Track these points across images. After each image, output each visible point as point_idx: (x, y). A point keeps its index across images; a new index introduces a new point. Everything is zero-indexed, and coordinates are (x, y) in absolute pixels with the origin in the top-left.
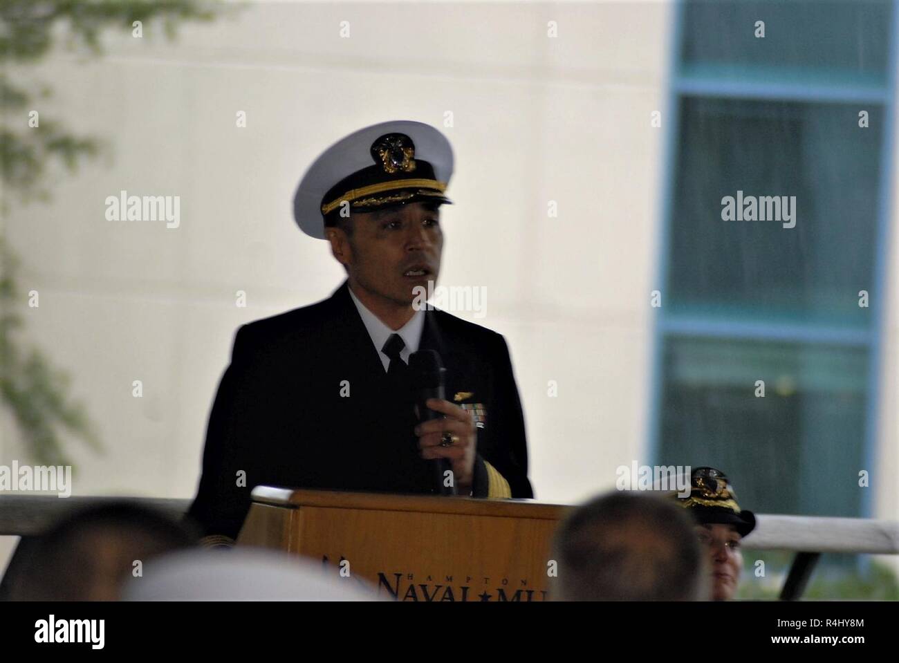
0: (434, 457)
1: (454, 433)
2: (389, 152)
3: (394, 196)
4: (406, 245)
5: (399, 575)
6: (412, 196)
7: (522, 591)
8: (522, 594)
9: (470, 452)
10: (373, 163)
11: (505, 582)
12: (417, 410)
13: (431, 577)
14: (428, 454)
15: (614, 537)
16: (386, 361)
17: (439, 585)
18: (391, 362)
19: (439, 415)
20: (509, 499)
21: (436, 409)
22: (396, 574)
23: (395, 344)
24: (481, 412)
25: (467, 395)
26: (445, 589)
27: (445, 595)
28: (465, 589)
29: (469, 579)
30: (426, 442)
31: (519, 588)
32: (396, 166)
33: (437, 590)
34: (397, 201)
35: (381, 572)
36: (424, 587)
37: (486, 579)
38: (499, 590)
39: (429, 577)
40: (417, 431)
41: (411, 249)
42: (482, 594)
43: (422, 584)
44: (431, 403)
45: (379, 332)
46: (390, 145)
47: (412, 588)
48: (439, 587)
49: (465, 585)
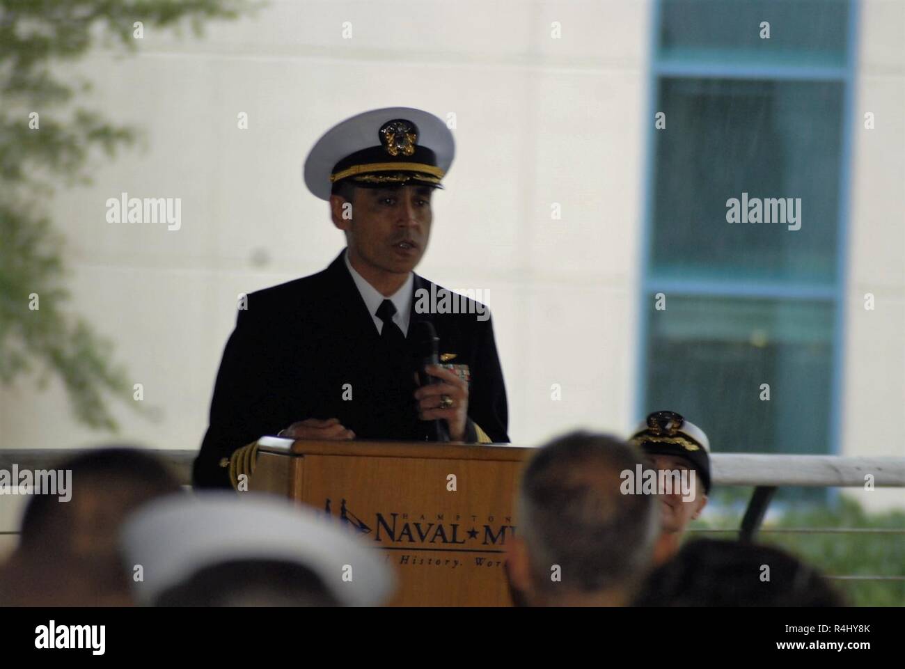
0: (434, 418)
1: (448, 395)
2: (394, 137)
3: (393, 177)
4: (398, 222)
5: (394, 515)
6: (408, 179)
7: (506, 527)
8: (506, 530)
9: (462, 413)
10: (379, 144)
11: (491, 519)
12: (417, 377)
13: (425, 516)
14: (427, 416)
15: (577, 475)
16: (379, 324)
17: (432, 523)
18: (384, 325)
19: (437, 380)
20: (490, 444)
21: (434, 375)
22: (392, 514)
23: (387, 309)
24: (466, 372)
25: (452, 356)
26: (437, 527)
27: (437, 532)
28: (455, 527)
29: (458, 517)
30: (425, 404)
31: (505, 524)
32: (398, 149)
33: (429, 528)
34: (394, 182)
35: (379, 512)
36: (417, 525)
37: (474, 516)
38: (485, 526)
39: (423, 516)
40: (417, 395)
41: (402, 226)
42: (471, 530)
43: (416, 522)
44: (428, 369)
45: (372, 298)
46: (396, 129)
47: (407, 526)
48: (431, 525)
49: (455, 523)
